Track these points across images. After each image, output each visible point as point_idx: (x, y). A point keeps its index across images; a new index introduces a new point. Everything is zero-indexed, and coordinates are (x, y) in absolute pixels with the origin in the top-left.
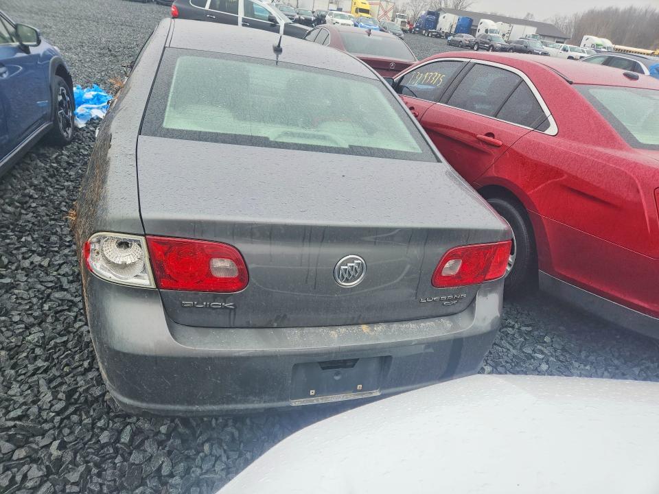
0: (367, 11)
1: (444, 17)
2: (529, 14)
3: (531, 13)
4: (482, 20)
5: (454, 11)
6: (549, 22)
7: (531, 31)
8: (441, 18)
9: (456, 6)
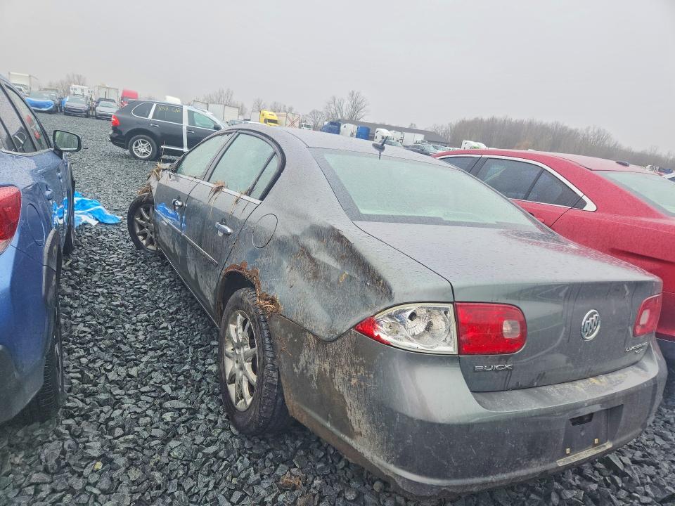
0: (275, 122)
1: (345, 127)
2: (412, 124)
3: (413, 123)
4: (378, 129)
5: (351, 121)
6: (430, 130)
7: (420, 137)
8: (342, 127)
9: (351, 117)
